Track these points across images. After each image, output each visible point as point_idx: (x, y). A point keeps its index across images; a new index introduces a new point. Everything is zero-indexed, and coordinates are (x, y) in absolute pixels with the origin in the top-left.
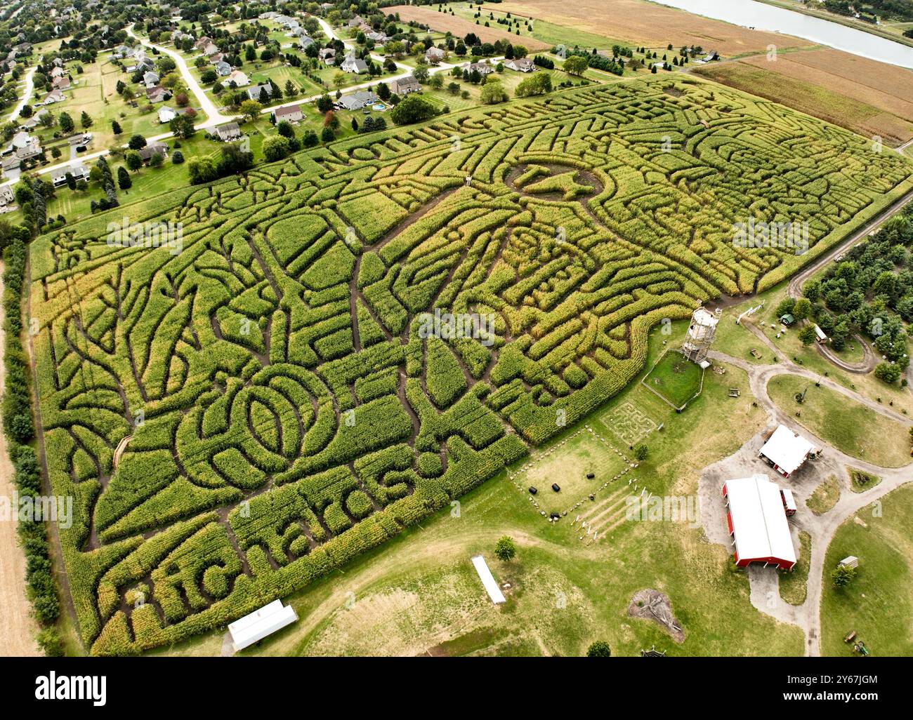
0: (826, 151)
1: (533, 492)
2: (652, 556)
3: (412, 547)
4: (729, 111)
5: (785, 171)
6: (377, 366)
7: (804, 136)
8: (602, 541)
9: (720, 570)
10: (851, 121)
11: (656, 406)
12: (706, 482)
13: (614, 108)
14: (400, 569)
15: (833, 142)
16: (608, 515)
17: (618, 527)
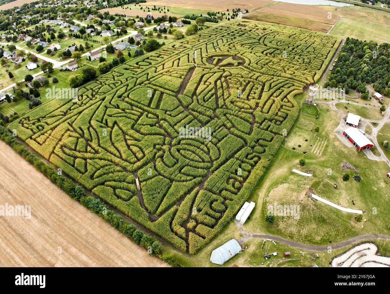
0: (306, 38)
1: (294, 149)
2: (337, 155)
3: (272, 174)
4: (266, 30)
5: (298, 46)
6: (217, 128)
7: (295, 34)
8: (322, 155)
9: (356, 153)
10: (307, 26)
11: (309, 118)
12: (337, 133)
13: (226, 34)
14: (273, 181)
15: (306, 34)
16: (319, 148)
17: (324, 151)
